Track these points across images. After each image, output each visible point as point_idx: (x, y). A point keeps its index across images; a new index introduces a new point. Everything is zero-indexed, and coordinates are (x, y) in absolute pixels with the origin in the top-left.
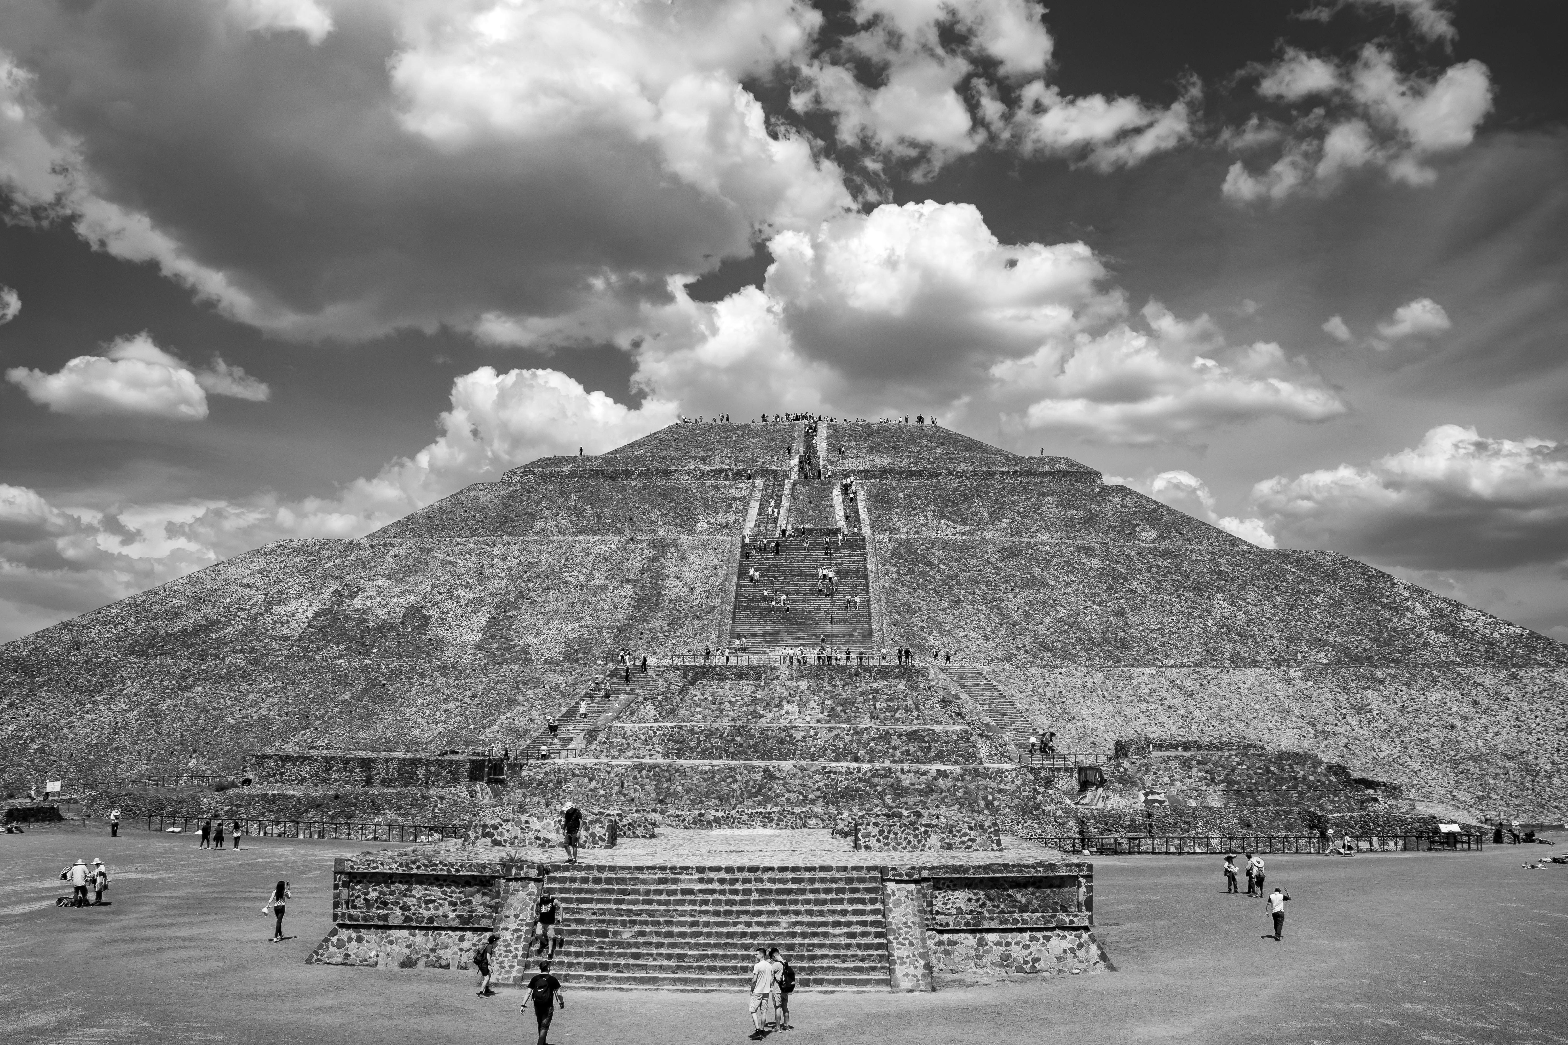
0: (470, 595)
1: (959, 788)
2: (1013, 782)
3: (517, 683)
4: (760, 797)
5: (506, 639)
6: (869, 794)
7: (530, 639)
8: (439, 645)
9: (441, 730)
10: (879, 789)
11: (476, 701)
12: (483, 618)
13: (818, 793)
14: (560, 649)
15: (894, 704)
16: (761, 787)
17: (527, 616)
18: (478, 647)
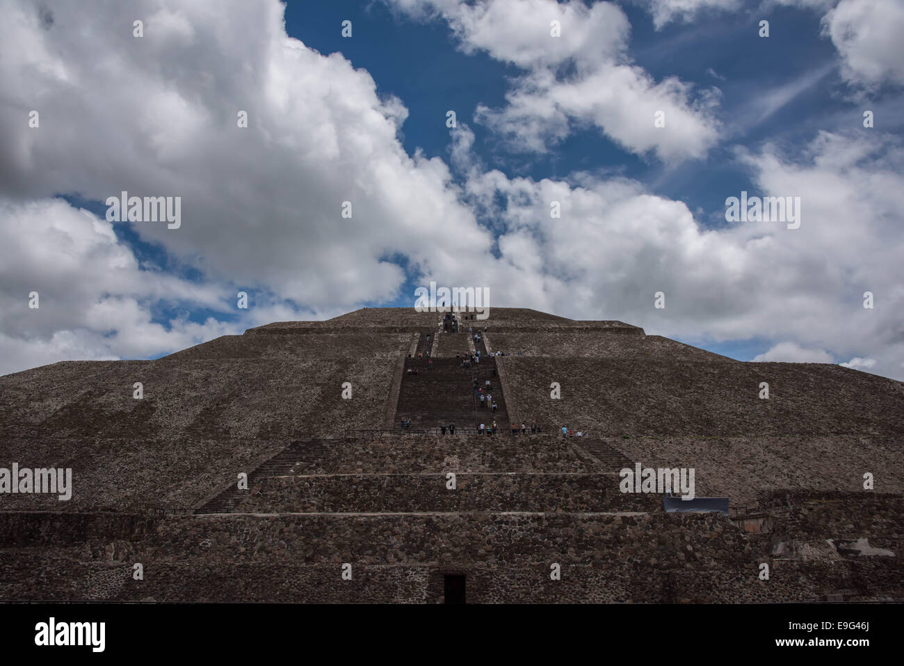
0: (194, 394)
1: (651, 538)
2: (711, 529)
3: (210, 454)
4: (423, 553)
5: (213, 423)
6: (547, 547)
7: (234, 424)
8: (155, 429)
9: (128, 494)
10: (559, 540)
11: (169, 469)
12: (199, 409)
13: (489, 547)
14: (256, 430)
15: (556, 454)
16: (423, 541)
17: (234, 407)
18: (188, 429)
